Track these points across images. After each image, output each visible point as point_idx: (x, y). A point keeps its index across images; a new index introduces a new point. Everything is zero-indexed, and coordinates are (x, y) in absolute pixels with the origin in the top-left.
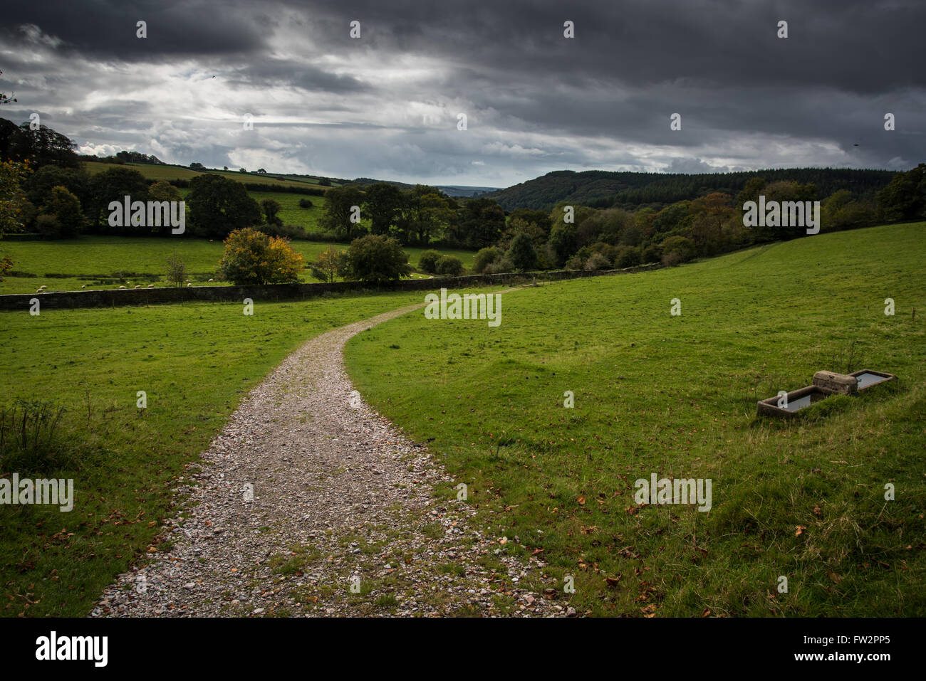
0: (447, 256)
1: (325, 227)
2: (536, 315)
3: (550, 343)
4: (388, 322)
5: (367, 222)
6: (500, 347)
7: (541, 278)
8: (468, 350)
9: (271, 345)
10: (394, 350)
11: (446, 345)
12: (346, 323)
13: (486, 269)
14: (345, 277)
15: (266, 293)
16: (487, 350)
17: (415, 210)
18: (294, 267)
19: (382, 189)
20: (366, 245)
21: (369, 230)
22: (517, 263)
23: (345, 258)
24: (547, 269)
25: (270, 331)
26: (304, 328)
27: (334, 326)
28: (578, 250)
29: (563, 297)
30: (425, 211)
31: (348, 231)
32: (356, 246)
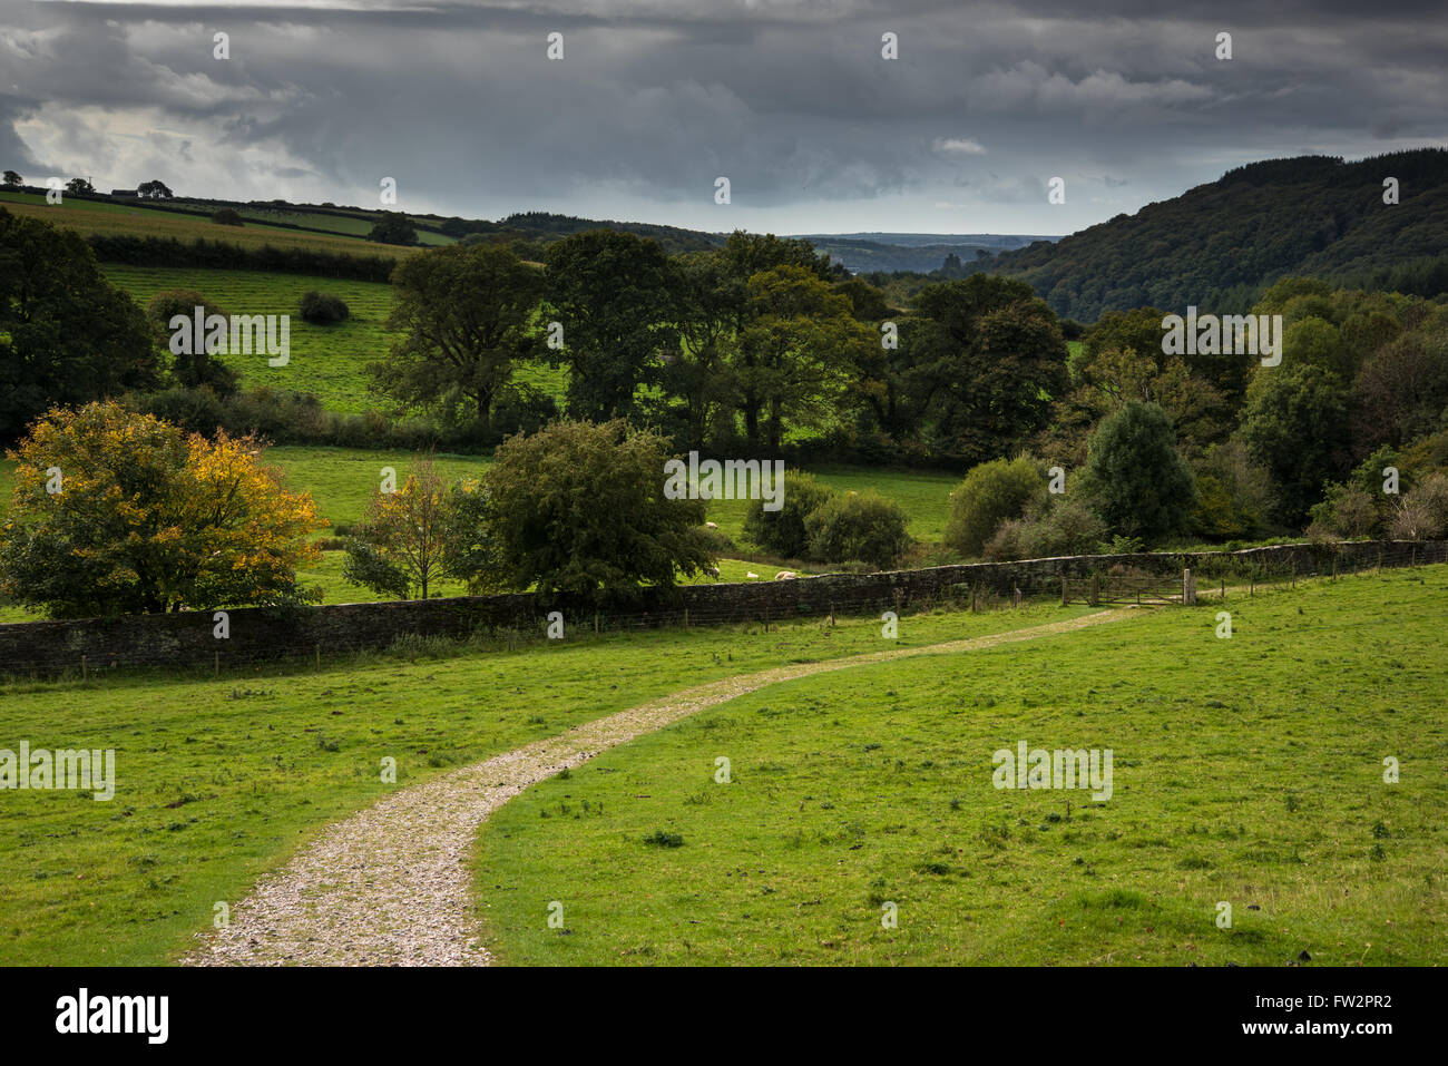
0: (850, 494)
1: (395, 396)
2: (1200, 715)
3: (1266, 828)
4: (638, 743)
5: (552, 375)
6: (1068, 838)
7: (1213, 572)
8: (946, 851)
9: (189, 845)
10: (663, 854)
11: (858, 831)
12: (482, 752)
13: (1000, 537)
14: (475, 579)
15: (176, 642)
16: (1017, 851)
17: (728, 328)
18: (282, 543)
19: (607, 253)
20: (551, 458)
21: (561, 403)
22: (1114, 517)
23: (474, 506)
24: (1236, 536)
25: (189, 791)
26: (318, 774)
27: (436, 764)
28: (1358, 463)
29: (1307, 646)
30: (764, 328)
31: (484, 409)
32: (514, 463)
